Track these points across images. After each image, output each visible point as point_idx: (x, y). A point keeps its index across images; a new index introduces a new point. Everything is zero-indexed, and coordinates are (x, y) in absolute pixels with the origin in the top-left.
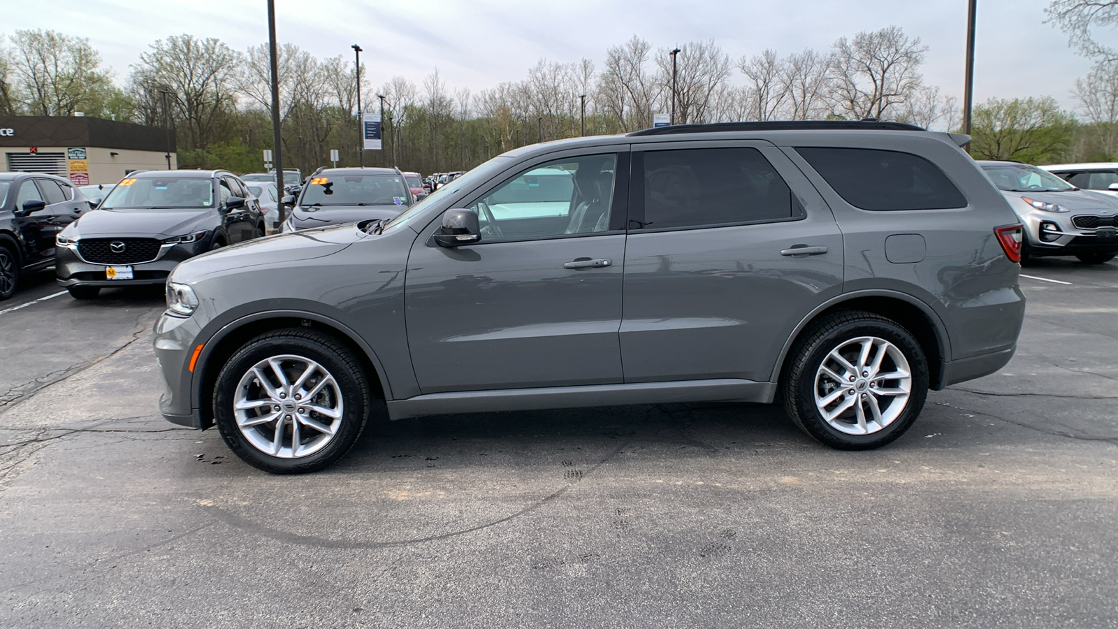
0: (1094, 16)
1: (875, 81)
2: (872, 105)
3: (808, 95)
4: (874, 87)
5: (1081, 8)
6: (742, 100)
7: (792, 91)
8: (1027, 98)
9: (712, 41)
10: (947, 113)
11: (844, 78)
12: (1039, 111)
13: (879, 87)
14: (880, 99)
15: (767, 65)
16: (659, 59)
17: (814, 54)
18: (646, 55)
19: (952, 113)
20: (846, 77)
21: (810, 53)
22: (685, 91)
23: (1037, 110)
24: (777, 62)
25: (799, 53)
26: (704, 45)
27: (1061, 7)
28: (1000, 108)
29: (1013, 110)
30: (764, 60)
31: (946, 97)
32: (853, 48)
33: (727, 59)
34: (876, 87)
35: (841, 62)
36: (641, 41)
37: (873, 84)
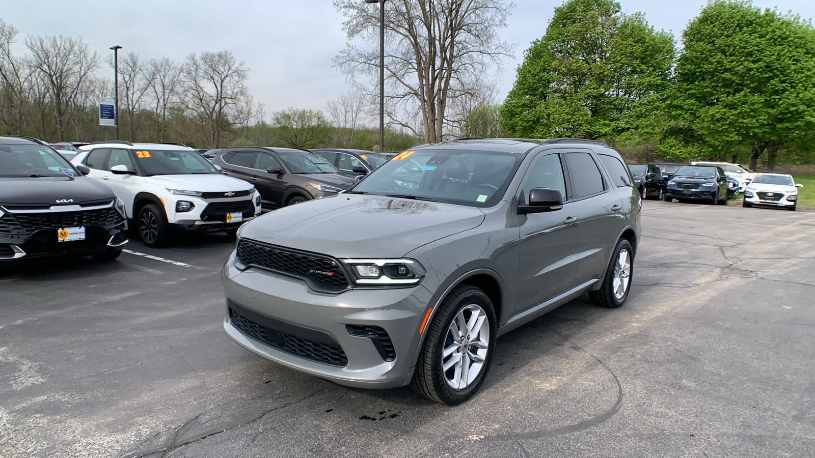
0: (356, 68)
1: (216, 87)
2: (216, 104)
3: (167, 91)
4: (216, 92)
5: (350, 62)
6: (102, 88)
7: (154, 87)
8: (309, 110)
9: (80, 37)
10: (260, 113)
11: (194, 82)
12: (316, 118)
13: (219, 92)
14: (221, 100)
15: (132, 64)
16: (29, 44)
17: (171, 61)
18: (14, 38)
19: (263, 114)
20: (196, 81)
21: (168, 60)
22: (58, 75)
23: (314, 118)
24: (139, 63)
25: (159, 59)
26: (73, 40)
27: (340, 60)
28: (295, 114)
29: (302, 115)
30: (129, 61)
31: (258, 103)
32: (200, 62)
33: (95, 54)
34: (218, 91)
35: (192, 71)
36: (8, 24)
37: (215, 89)
